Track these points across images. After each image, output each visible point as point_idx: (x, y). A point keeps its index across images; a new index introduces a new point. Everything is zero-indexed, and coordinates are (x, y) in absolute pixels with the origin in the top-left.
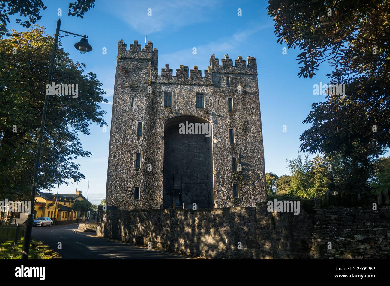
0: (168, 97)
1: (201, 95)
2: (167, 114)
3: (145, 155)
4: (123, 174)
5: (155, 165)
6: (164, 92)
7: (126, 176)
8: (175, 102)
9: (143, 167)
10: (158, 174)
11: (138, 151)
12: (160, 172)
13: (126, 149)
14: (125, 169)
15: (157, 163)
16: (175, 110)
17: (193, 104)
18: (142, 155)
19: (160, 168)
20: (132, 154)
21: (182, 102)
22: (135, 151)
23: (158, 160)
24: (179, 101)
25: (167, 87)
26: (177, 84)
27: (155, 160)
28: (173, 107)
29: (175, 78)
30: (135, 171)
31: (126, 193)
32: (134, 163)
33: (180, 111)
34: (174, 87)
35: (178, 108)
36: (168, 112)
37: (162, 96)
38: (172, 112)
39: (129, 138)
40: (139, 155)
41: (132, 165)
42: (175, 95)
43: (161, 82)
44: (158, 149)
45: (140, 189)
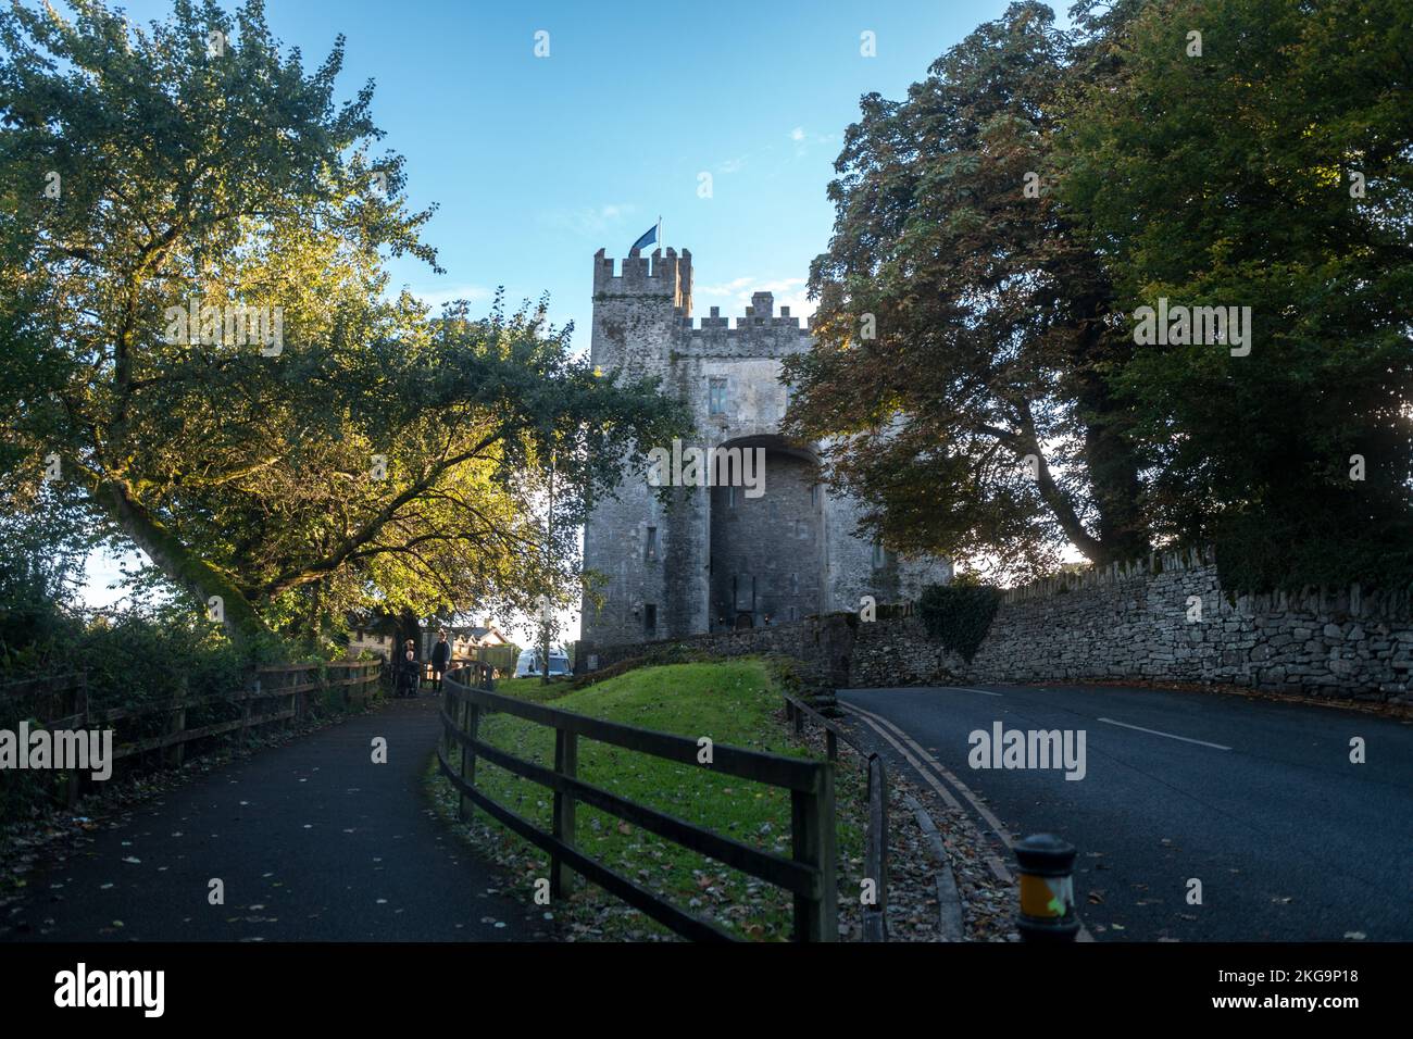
0: (717, 390)
2: (716, 432)
3: (666, 531)
4: (620, 575)
5: (688, 554)
6: (707, 380)
7: (624, 579)
8: (734, 403)
9: (662, 558)
10: (698, 575)
11: (650, 522)
12: (702, 569)
13: (623, 518)
14: (623, 564)
15: (694, 550)
16: (736, 422)
17: (779, 405)
18: (658, 531)
19: (702, 561)
20: (637, 531)
21: (753, 402)
22: (645, 523)
23: (695, 543)
24: (746, 400)
25: (715, 365)
26: (740, 356)
27: (689, 542)
28: (730, 414)
29: (732, 342)
30: (646, 569)
31: (626, 619)
32: (642, 551)
33: (748, 423)
34: (731, 364)
35: (741, 417)
36: (718, 428)
37: (704, 389)
38: (727, 427)
39: (631, 492)
40: (652, 530)
41: (638, 555)
42: (734, 384)
43: (701, 354)
44: (696, 516)
45: (658, 609)
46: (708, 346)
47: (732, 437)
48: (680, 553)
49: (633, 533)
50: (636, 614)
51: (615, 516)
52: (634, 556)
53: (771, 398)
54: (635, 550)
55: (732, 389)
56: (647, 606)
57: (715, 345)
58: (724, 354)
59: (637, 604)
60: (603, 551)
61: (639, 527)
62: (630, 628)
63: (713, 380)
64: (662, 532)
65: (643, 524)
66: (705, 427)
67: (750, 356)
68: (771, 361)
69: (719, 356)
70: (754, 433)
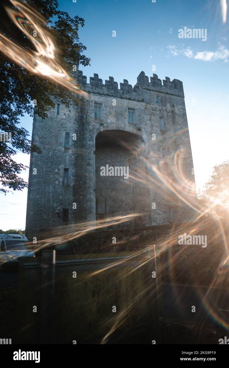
0: (98, 108)
1: (132, 110)
2: (98, 126)
3: (74, 171)
4: (49, 193)
5: (85, 183)
6: (93, 102)
7: (51, 195)
8: (106, 114)
9: (72, 185)
10: (90, 194)
11: (65, 166)
12: (92, 191)
13: (51, 162)
14: (51, 187)
15: (88, 181)
16: (107, 123)
17: (125, 118)
18: (70, 170)
19: (92, 187)
20: (59, 170)
21: (114, 115)
22: (63, 166)
23: (88, 177)
24: (111, 114)
25: (97, 97)
26: (108, 95)
27: (86, 177)
28: (104, 119)
29: (105, 89)
30: (63, 190)
31: (53, 216)
32: (61, 180)
33: (112, 124)
34: (104, 98)
35: (109, 121)
36: (99, 124)
37: (92, 106)
38: (103, 124)
39: (55, 150)
40: (66, 170)
41: (59, 182)
42: (106, 106)
43: (91, 91)
44: (89, 164)
45: (70, 211)
46: (94, 88)
47: (105, 129)
48: (81, 182)
49: (56, 171)
50: (58, 213)
51: (46, 161)
52: (57, 182)
53: (122, 115)
54: (57, 179)
55: (105, 108)
56: (64, 209)
57: (97, 88)
58: (101, 93)
59: (59, 208)
60: (40, 180)
61: (60, 168)
62: (54, 221)
63: (96, 103)
64: (72, 171)
65: (62, 166)
66: (93, 123)
67: (112, 96)
68: (121, 99)
69: (98, 93)
70: (115, 129)
